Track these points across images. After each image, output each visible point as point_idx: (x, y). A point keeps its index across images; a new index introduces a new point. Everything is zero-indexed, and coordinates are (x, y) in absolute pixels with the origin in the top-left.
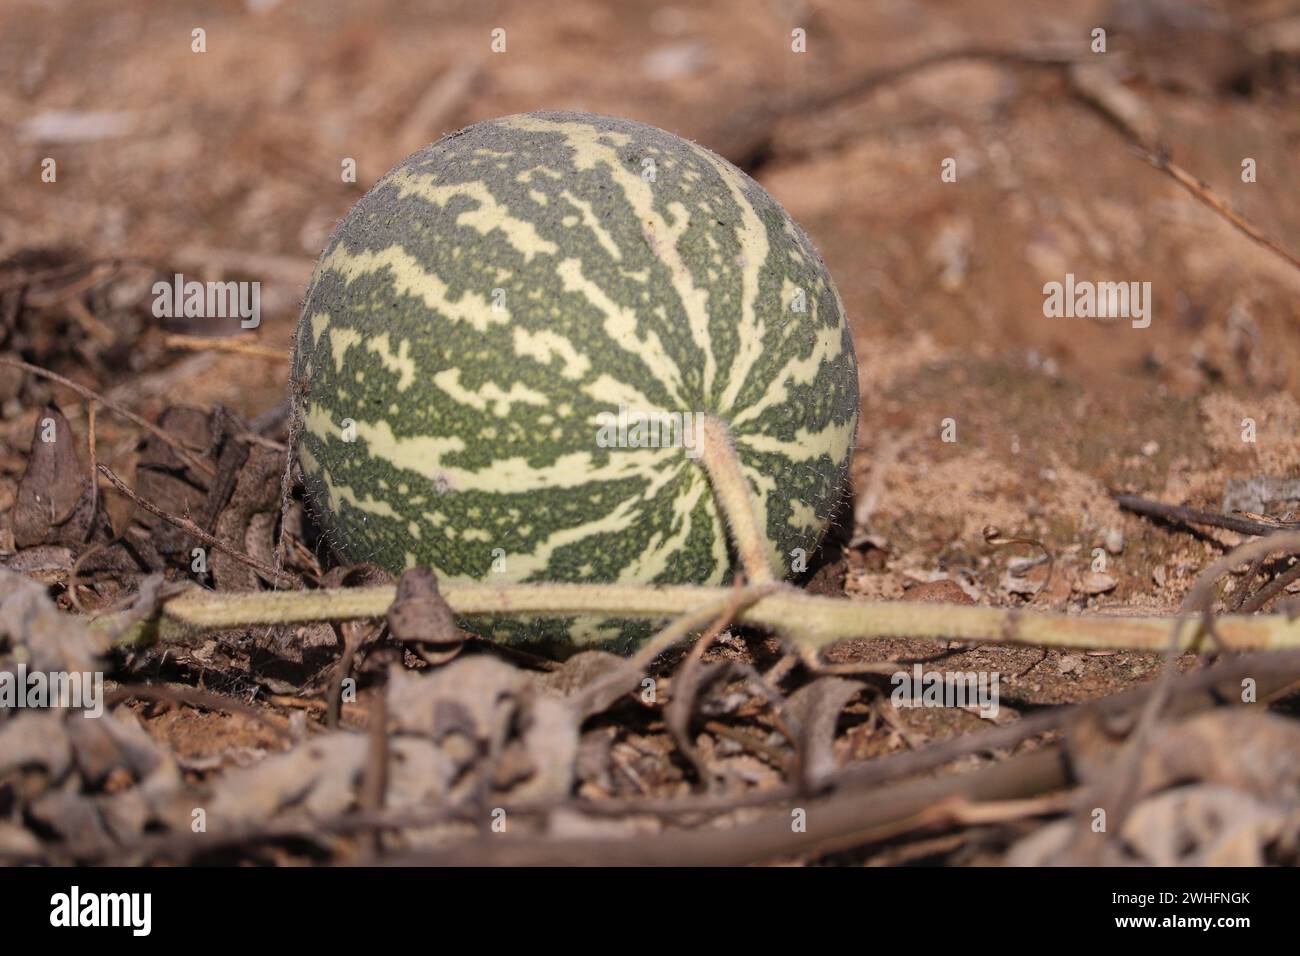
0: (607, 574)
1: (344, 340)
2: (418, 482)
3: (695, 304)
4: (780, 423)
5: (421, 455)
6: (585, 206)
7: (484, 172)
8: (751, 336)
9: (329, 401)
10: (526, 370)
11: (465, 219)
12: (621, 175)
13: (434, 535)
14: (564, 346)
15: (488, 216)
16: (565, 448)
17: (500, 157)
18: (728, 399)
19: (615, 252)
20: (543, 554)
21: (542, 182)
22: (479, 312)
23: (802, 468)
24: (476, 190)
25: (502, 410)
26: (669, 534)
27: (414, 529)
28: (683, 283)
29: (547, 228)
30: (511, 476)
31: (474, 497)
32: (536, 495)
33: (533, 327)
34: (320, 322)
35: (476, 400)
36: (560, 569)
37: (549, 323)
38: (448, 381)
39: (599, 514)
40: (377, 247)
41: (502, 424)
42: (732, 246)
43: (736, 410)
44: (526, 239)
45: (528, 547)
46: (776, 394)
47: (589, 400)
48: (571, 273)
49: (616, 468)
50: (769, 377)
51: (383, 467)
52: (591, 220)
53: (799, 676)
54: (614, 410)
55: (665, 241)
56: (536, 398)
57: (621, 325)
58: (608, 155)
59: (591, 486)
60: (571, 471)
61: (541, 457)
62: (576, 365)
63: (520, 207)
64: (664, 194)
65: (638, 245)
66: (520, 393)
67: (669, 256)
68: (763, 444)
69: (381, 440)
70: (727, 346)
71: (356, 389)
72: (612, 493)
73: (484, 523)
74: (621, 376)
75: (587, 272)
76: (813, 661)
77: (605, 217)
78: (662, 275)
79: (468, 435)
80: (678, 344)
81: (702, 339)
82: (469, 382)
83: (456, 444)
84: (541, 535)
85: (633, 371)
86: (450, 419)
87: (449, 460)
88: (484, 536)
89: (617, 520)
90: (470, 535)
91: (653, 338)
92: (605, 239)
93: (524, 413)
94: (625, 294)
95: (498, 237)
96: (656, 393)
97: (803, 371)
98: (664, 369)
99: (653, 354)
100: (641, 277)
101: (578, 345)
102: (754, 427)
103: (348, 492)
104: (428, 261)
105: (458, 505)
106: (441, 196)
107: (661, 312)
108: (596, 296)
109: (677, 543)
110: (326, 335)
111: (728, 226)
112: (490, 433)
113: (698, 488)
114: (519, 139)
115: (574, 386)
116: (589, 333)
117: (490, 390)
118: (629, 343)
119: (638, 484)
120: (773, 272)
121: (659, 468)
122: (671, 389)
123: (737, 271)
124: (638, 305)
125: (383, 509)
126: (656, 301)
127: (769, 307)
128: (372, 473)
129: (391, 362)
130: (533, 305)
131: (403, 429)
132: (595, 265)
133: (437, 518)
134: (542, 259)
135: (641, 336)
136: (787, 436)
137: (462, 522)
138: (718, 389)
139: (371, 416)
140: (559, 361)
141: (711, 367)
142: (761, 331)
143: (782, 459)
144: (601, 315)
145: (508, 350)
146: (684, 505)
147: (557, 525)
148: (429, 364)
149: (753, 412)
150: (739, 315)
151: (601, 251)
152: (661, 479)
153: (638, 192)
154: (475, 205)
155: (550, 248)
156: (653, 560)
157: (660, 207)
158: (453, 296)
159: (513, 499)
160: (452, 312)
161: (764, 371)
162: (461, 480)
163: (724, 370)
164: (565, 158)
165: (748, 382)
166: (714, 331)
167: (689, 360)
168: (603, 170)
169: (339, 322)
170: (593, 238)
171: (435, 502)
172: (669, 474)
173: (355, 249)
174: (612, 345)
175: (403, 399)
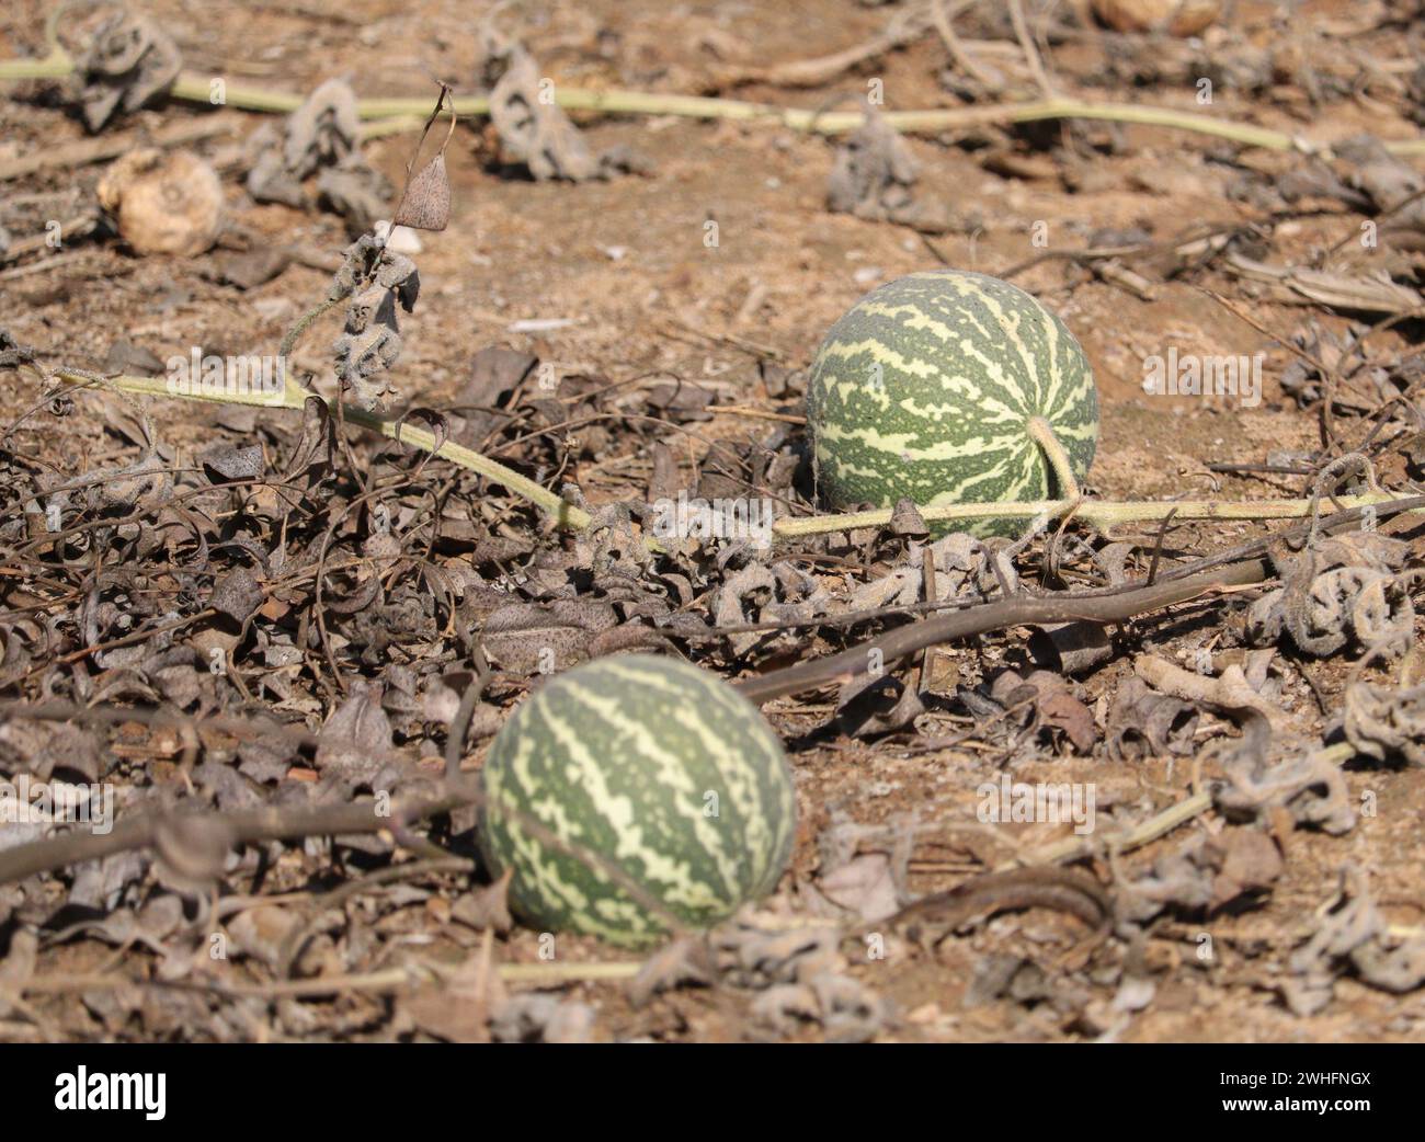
0: (991, 499)
1: (846, 389)
2: (892, 457)
3: (1029, 360)
4: (1072, 420)
5: (895, 444)
6: (969, 313)
7: (913, 299)
8: (1056, 374)
9: (838, 420)
10: (950, 397)
11: (907, 323)
12: (983, 298)
13: (901, 485)
14: (967, 383)
15: (920, 321)
16: (971, 435)
17: (920, 292)
18: (1047, 408)
19: (988, 336)
20: (959, 489)
21: (944, 302)
22: (920, 368)
23: (1082, 443)
24: (911, 308)
25: (937, 417)
26: (1021, 478)
27: (890, 482)
28: (1022, 349)
29: (952, 325)
30: (943, 451)
31: (924, 463)
32: (956, 460)
33: (951, 375)
34: (830, 382)
35: (924, 413)
36: (968, 497)
37: (959, 372)
38: (908, 404)
39: (987, 469)
40: (860, 341)
41: (938, 425)
42: (1042, 332)
43: (1051, 413)
44: (942, 331)
45: (951, 487)
46: (1069, 405)
47: (982, 410)
48: (967, 347)
49: (997, 444)
50: (1065, 396)
51: (873, 451)
52: (973, 320)
53: (1100, 543)
54: (995, 415)
55: (1011, 328)
56: (955, 410)
57: (994, 371)
58: (974, 288)
59: (984, 454)
60: (974, 447)
61: (959, 440)
62: (974, 393)
63: (936, 316)
64: (1006, 307)
65: (998, 332)
66: (946, 408)
67: (1014, 337)
68: (1065, 431)
69: (871, 437)
70: (1046, 381)
71: (855, 413)
72: (994, 457)
73: (930, 476)
74: (996, 397)
75: (976, 345)
76: (1108, 535)
77: (980, 318)
78: (1011, 346)
79: (920, 431)
80: (1023, 380)
81: (1034, 378)
82: (920, 404)
83: (914, 436)
84: (958, 481)
85: (1001, 394)
86: (909, 423)
87: (910, 445)
88: (928, 483)
89: (996, 472)
90: (920, 483)
91: (1011, 377)
92: (982, 329)
93: (948, 417)
94: (996, 356)
95: (927, 330)
96: (1014, 405)
97: (1079, 393)
98: (1017, 393)
99: (1011, 385)
100: (1002, 347)
101: (974, 383)
102: (1059, 422)
103: (851, 467)
104: (891, 345)
105: (914, 468)
106: (892, 312)
107: (1013, 364)
108: (981, 358)
109: (1025, 483)
110: (835, 388)
111: (1038, 321)
112: (932, 430)
113: (1035, 453)
114: (927, 283)
115: (974, 403)
116: (979, 376)
117: (931, 407)
118: (999, 381)
119: (1007, 452)
120: (1062, 344)
121: (1016, 444)
122: (1021, 404)
123: (1046, 343)
124: (1002, 361)
125: (873, 473)
126: (1010, 360)
127: (1062, 361)
128: (866, 455)
129: (876, 398)
130: (950, 363)
131: (883, 431)
132: (979, 342)
133: (903, 476)
134: (951, 340)
135: (1005, 377)
136: (1074, 427)
137: (916, 476)
138: (1043, 403)
139: (865, 426)
140: (966, 391)
141: (1039, 391)
142: (1060, 373)
143: (1073, 438)
144: (984, 367)
145: (939, 387)
146: (1028, 463)
147: (966, 475)
148: (896, 396)
149: (1059, 415)
150: (1049, 365)
151: (982, 335)
152: (1017, 450)
153: (995, 307)
154: (912, 316)
155: (955, 335)
156: (1014, 491)
157: (1005, 313)
158: (907, 361)
159: (944, 462)
160: (907, 369)
161: (1064, 393)
162: (917, 455)
163: (1045, 394)
164: (954, 291)
165: (1057, 399)
166: (1039, 373)
167: (1029, 390)
168: (973, 295)
169: (842, 379)
170: (976, 329)
171: (902, 467)
172: (1021, 447)
173: (846, 342)
174: (991, 382)
175: (883, 415)
